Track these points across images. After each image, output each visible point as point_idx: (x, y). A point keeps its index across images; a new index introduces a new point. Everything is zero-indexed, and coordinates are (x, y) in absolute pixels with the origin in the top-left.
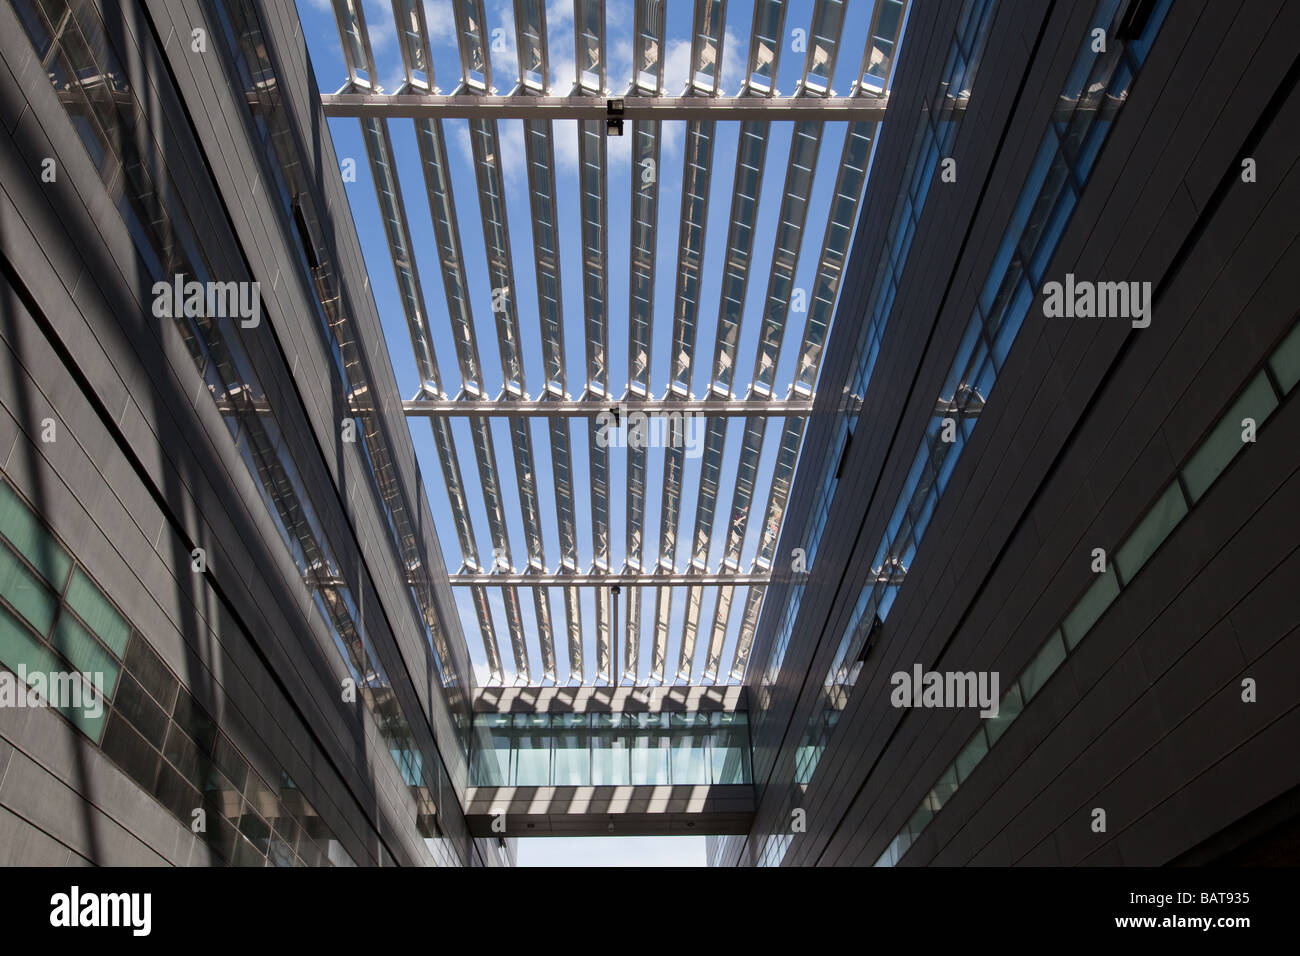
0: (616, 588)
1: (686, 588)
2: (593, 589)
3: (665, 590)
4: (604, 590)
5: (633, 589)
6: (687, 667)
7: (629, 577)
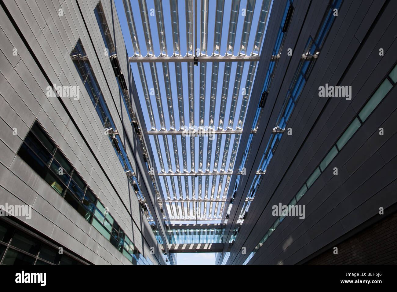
0: (196, 202)
1: (210, 202)
2: (192, 203)
3: (206, 203)
4: (194, 203)
5: (200, 202)
6: (210, 215)
7: (199, 200)
